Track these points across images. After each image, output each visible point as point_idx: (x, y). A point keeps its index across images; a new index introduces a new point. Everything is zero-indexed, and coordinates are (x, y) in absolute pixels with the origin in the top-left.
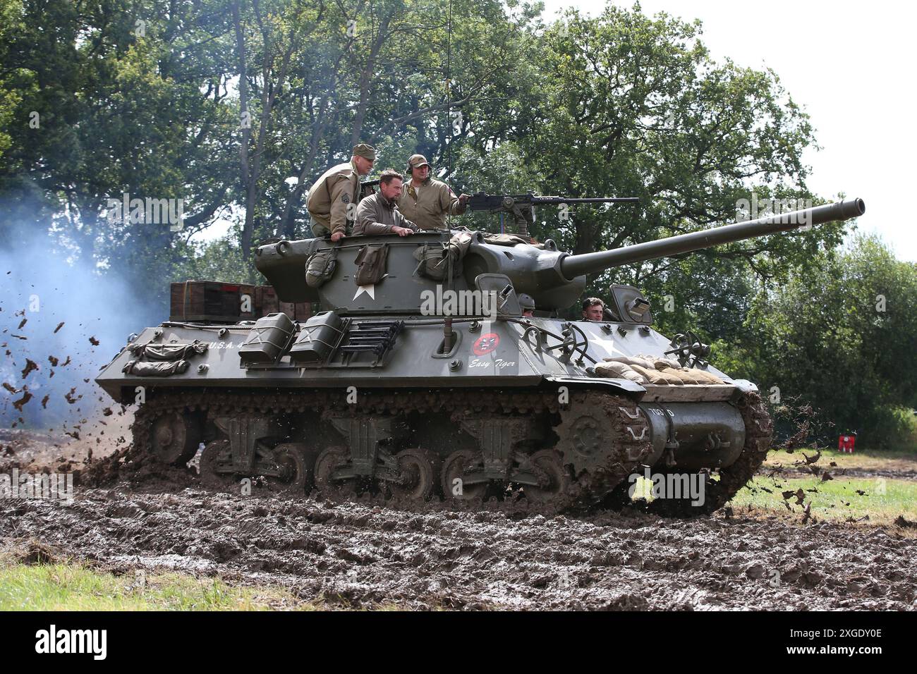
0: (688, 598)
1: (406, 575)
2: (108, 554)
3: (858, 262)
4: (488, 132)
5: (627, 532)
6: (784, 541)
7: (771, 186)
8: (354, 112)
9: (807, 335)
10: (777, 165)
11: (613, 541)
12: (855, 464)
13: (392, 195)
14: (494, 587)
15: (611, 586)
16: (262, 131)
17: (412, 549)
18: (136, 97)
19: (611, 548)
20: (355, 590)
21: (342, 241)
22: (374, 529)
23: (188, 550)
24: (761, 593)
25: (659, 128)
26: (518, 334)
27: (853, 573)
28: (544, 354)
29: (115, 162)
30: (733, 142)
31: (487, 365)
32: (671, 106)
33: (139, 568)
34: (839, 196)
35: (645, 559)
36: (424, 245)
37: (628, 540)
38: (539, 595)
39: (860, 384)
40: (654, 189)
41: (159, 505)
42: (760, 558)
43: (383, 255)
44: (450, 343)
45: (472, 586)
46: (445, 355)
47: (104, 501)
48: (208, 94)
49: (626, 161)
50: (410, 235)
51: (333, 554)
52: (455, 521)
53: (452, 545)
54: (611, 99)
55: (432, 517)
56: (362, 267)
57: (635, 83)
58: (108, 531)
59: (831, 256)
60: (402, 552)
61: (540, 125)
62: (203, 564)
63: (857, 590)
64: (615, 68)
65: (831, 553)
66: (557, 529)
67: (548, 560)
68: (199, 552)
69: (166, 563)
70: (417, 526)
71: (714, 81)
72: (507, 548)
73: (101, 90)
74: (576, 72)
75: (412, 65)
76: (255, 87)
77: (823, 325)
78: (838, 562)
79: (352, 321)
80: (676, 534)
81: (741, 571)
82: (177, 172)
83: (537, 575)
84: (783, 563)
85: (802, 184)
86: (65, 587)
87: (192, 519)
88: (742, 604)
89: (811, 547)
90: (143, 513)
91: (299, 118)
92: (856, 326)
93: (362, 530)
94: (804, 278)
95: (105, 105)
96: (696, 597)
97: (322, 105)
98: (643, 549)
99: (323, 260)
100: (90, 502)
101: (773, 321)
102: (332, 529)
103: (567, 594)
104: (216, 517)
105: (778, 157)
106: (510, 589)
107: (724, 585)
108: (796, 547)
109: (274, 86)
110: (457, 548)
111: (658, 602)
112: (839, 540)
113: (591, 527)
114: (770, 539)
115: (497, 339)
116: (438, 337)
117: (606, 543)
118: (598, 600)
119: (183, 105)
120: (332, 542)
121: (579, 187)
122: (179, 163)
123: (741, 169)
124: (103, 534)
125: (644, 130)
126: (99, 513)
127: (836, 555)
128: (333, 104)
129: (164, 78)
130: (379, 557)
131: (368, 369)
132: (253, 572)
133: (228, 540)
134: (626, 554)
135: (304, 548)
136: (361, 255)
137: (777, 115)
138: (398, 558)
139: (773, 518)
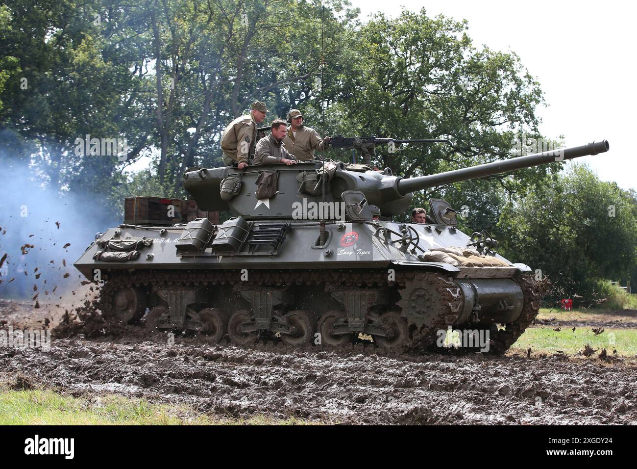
0: (459, 409)
1: (270, 395)
2: (70, 383)
3: (573, 182)
4: (323, 96)
5: (419, 365)
6: (525, 370)
7: (515, 131)
8: (233, 83)
9: (540, 231)
10: (519, 117)
11: (409, 371)
12: (572, 318)
13: (280, 137)
14: (329, 403)
15: (408, 401)
16: (171, 97)
17: (274, 378)
18: (87, 75)
19: (408, 376)
20: (236, 405)
21: (245, 169)
22: (249, 364)
23: (124, 379)
24: (508, 405)
25: (439, 92)
26: (371, 232)
27: (571, 391)
28: (389, 246)
29: (72, 119)
30: (488, 102)
31: (351, 253)
32: (446, 77)
33: (91, 392)
34: (560, 137)
35: (431, 383)
36: (303, 171)
37: (419, 370)
38: (360, 408)
39: (575, 264)
40: (436, 134)
41: (104, 350)
42: (508, 381)
43: (275, 178)
44: (324, 239)
45: (314, 402)
46: (321, 247)
47: (67, 347)
48: (135, 72)
49: (417, 115)
50: (294, 164)
51: (221, 381)
52: (303, 358)
53: (301, 375)
54: (406, 73)
55: (287, 356)
56: (261, 187)
57: (422, 62)
58: (70, 367)
59: (555, 178)
60: (267, 380)
61: (359, 91)
62: (134, 389)
63: (573, 402)
64: (409, 52)
65: (556, 378)
66: (372, 363)
67: (366, 384)
68: (131, 381)
69: (109, 388)
70: (277, 362)
71: (475, 61)
72: (339, 376)
73: (63, 71)
74: (382, 55)
75: (272, 51)
76: (167, 68)
77: (550, 225)
78: (561, 384)
79: (254, 223)
80: (452, 365)
81: (495, 390)
82: (114, 125)
83: (358, 394)
84: (524, 384)
85: (535, 130)
86: (41, 405)
87: (126, 359)
88: (496, 413)
89: (543, 374)
90: (94, 355)
91: (197, 88)
92: (572, 225)
93: (241, 365)
94: (537, 192)
95: (65, 81)
96: (465, 408)
97: (212, 78)
98: (429, 376)
99: (232, 181)
100: (58, 348)
101: (516, 222)
102: (221, 365)
103: (378, 407)
104: (143, 357)
105: (519, 112)
106: (340, 404)
107: (484, 399)
108: (532, 374)
109: (179, 66)
110: (304, 377)
111: (439, 412)
112: (561, 369)
113: (395, 361)
114: (515, 369)
115: (357, 236)
116: (316, 234)
117: (405, 372)
118: (399, 410)
119: (118, 80)
120: (220, 373)
121: (385, 133)
122: (116, 119)
123: (494, 120)
124: (66, 369)
125: (428, 94)
126: (63, 355)
127: (559, 379)
128: (219, 78)
129: (106, 62)
130: (252, 383)
131: (267, 256)
132: (167, 394)
133: (151, 373)
134: (418, 379)
135: (201, 378)
136: (260, 178)
137: (519, 83)
138: (265, 383)
139: (517, 355)
